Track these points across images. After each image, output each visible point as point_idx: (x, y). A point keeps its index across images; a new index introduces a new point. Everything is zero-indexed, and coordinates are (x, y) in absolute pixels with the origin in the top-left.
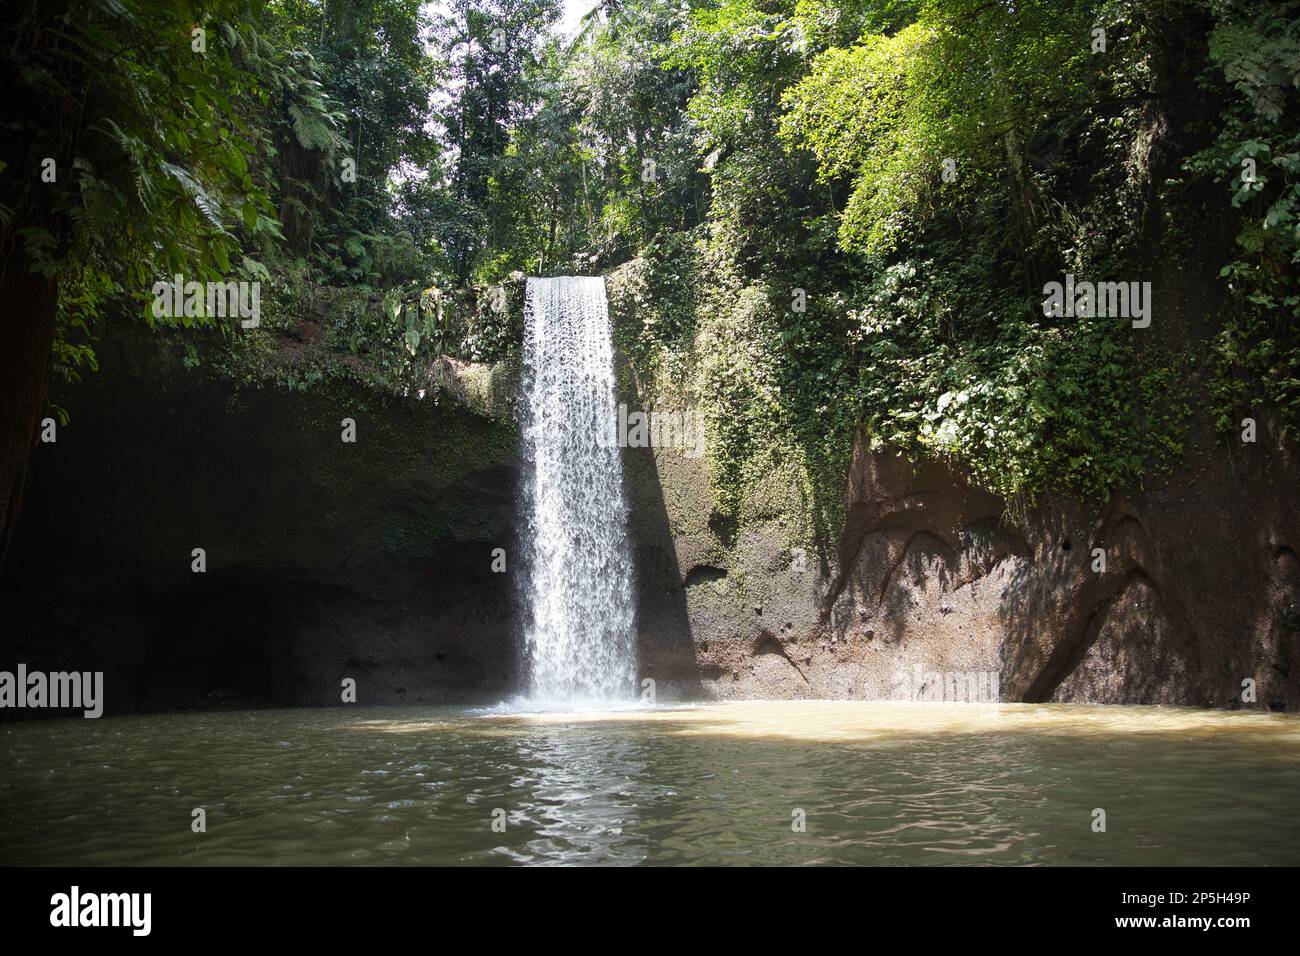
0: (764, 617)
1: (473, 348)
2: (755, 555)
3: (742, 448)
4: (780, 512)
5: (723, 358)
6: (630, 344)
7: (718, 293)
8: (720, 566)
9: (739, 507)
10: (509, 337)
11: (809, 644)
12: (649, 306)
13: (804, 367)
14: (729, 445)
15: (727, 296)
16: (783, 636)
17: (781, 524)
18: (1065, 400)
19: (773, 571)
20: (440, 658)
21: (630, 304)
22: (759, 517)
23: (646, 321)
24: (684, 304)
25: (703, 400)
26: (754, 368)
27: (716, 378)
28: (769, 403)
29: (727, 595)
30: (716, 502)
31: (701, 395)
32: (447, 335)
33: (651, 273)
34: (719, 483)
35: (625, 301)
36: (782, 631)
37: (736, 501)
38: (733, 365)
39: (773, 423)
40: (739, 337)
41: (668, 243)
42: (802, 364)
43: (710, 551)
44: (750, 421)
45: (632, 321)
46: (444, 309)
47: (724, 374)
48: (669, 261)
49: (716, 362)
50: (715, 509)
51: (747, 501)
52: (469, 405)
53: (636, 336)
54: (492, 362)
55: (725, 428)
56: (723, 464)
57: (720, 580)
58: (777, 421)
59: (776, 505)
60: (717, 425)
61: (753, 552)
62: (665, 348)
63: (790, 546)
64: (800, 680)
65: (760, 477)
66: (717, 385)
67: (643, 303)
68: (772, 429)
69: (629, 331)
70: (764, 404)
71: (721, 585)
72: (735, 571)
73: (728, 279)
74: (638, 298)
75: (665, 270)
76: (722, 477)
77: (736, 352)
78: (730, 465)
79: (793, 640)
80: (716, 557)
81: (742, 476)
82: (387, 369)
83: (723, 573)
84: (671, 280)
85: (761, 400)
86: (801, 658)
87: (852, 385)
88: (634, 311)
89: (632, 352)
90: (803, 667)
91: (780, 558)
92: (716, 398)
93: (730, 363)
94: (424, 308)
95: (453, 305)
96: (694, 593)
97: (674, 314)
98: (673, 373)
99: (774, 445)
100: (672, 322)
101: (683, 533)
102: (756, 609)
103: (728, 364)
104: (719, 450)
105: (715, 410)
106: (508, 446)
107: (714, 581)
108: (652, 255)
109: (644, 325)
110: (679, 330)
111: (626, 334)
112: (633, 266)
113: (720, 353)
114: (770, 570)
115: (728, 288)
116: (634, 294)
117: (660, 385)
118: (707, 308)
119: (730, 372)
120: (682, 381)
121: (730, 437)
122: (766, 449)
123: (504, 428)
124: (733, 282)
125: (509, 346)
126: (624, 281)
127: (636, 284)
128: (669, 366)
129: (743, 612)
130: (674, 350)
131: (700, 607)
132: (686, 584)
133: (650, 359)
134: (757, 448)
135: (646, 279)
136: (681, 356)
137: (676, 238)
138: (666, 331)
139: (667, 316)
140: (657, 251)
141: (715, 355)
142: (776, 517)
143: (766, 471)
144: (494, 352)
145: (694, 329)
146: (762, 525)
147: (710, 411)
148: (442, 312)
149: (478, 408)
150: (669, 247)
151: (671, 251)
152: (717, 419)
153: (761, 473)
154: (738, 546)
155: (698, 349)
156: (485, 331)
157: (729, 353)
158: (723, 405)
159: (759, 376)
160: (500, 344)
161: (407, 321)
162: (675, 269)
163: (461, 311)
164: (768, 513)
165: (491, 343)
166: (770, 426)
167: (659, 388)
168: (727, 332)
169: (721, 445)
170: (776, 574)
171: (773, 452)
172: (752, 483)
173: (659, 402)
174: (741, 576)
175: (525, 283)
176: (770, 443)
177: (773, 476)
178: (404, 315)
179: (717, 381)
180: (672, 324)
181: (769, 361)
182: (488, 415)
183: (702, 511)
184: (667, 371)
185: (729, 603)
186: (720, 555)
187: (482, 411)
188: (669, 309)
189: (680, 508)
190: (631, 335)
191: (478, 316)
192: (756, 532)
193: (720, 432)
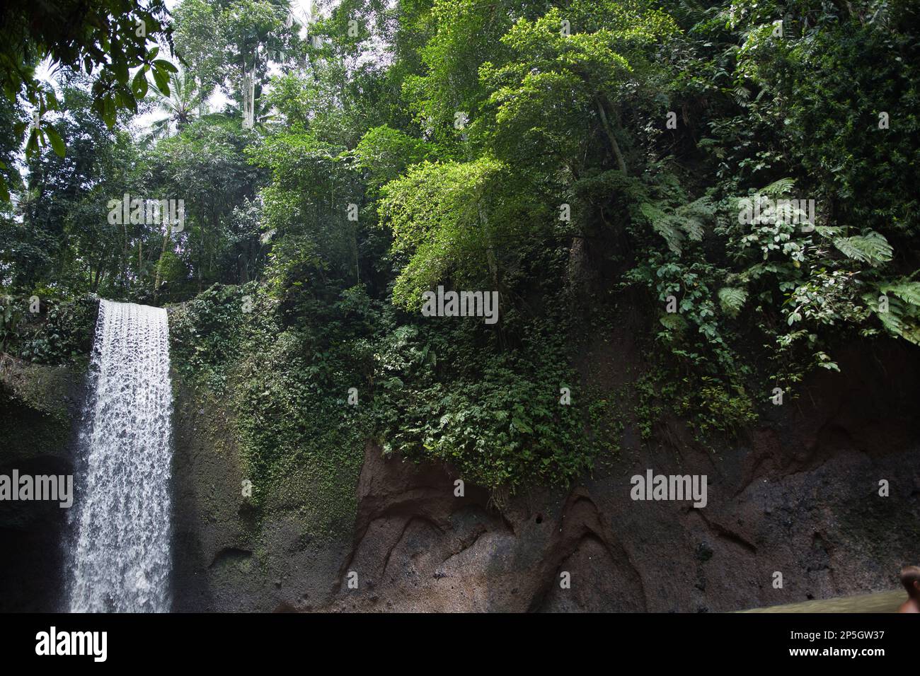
0: (283, 590)
1: (36, 351)
2: (277, 539)
3: (271, 452)
4: (301, 503)
5: (261, 383)
6: (182, 364)
7: (261, 334)
8: (246, 548)
9: (265, 500)
10: (74, 346)
12: (200, 337)
13: (327, 394)
14: (261, 450)
15: (267, 337)
16: (300, 606)
17: (301, 513)
18: (538, 420)
19: (292, 551)
21: (186, 334)
22: (282, 508)
23: (198, 348)
24: (230, 339)
25: (240, 413)
26: (285, 392)
27: (254, 396)
28: (297, 419)
29: (251, 573)
31: (239, 409)
32: (10, 335)
33: (207, 312)
35: (182, 330)
36: (299, 601)
37: (263, 495)
38: (268, 388)
39: (299, 434)
40: (275, 367)
41: (224, 292)
42: (325, 391)
43: (238, 536)
44: (279, 432)
45: (186, 346)
47: (261, 395)
48: (222, 305)
49: (255, 385)
50: (246, 500)
51: (272, 494)
52: (25, 399)
53: (187, 359)
54: (54, 364)
55: (258, 436)
56: (255, 465)
57: (244, 561)
58: (302, 433)
59: (297, 498)
60: (252, 433)
61: (275, 536)
62: (211, 370)
63: (308, 531)
65: (285, 476)
66: (255, 402)
67: (196, 334)
68: (298, 439)
69: (183, 354)
70: (293, 419)
71: (246, 565)
72: (260, 552)
73: (269, 324)
74: (193, 330)
75: (217, 311)
76: (253, 475)
77: (272, 378)
78: (260, 466)
80: (243, 541)
81: (270, 474)
83: (248, 554)
84: (222, 319)
85: (290, 416)
87: (366, 408)
88: (188, 339)
89: (184, 371)
91: (300, 541)
92: (252, 413)
93: (267, 386)
96: (221, 572)
97: (221, 346)
98: (216, 391)
99: (299, 451)
100: (219, 351)
101: (215, 520)
102: (277, 584)
103: (264, 387)
104: (252, 453)
105: (251, 422)
106: (59, 438)
107: (240, 561)
108: (208, 298)
109: (196, 351)
110: (224, 358)
111: (179, 356)
112: (192, 305)
113: (259, 379)
114: (290, 551)
115: (268, 331)
116: (189, 327)
117: (204, 399)
118: (249, 344)
119: (267, 393)
120: (224, 397)
121: (261, 444)
122: (292, 454)
123: (58, 423)
124: (274, 327)
125: (74, 353)
126: (184, 314)
127: (193, 319)
128: (212, 385)
129: (264, 587)
130: (217, 373)
131: (224, 585)
132: (213, 565)
133: (197, 378)
134: (284, 453)
135: (202, 316)
136: (224, 378)
137: (229, 289)
138: (215, 358)
139: (215, 346)
140: (214, 296)
141: (254, 380)
142: (297, 507)
143: (291, 471)
144: (56, 356)
145: (236, 359)
146: (285, 515)
147: (246, 423)
148: (10, 316)
149: (34, 402)
150: (223, 295)
151: (225, 298)
152: (252, 429)
153: (287, 472)
154: (263, 533)
155: (239, 374)
156: (51, 338)
157: (265, 379)
158: (259, 418)
159: (290, 398)
160: (65, 350)
162: (226, 312)
163: (27, 318)
164: (290, 505)
165: (54, 349)
166: (297, 437)
167: (203, 402)
168: (266, 363)
169: (255, 450)
170: (294, 555)
171: (298, 457)
172: (278, 481)
173: (202, 412)
174: (264, 557)
175: (97, 303)
176: (295, 449)
177: (296, 475)
179: (255, 400)
180: (219, 353)
181: (299, 387)
182: (44, 409)
183: (233, 502)
184: (210, 389)
185: (252, 580)
186: (246, 539)
187: (37, 405)
188: (217, 341)
189: (213, 499)
190: (183, 357)
191: (46, 324)
192: (279, 520)
193: (254, 439)
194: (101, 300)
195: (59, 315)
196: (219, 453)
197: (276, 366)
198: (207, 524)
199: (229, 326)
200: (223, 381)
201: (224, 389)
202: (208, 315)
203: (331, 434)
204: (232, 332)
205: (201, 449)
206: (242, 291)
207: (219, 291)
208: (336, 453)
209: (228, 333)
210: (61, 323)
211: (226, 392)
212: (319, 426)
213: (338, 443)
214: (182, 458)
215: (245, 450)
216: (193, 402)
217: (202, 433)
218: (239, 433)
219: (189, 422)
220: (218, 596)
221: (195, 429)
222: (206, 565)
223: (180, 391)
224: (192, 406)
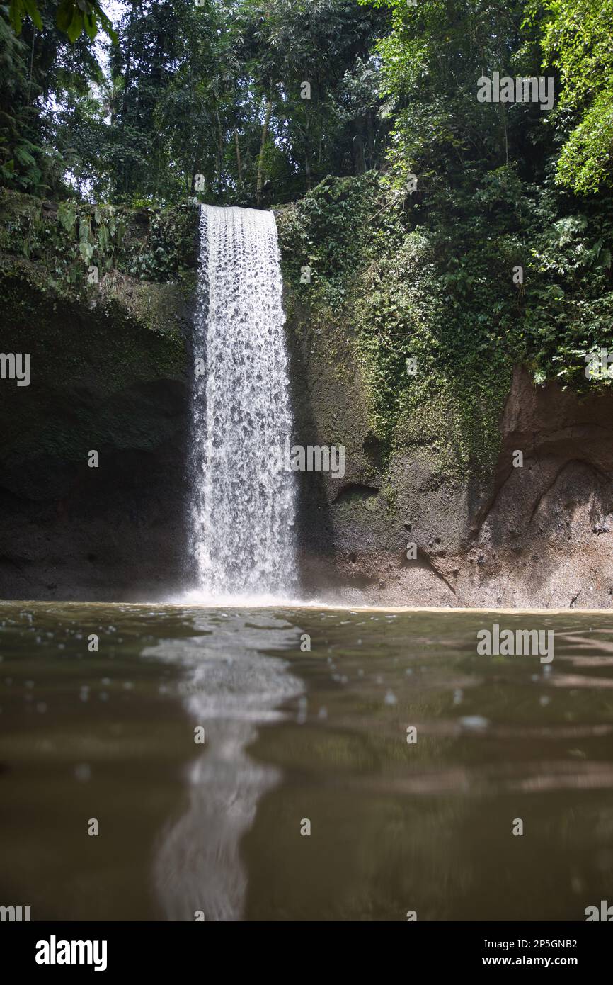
0: (412, 533)
1: (143, 267)
2: (407, 476)
3: (399, 379)
4: (434, 438)
5: (385, 297)
7: (383, 236)
8: (372, 485)
9: (393, 433)
10: (179, 260)
11: (458, 558)
12: (313, 244)
13: (465, 309)
14: (387, 376)
15: (391, 240)
16: (431, 550)
17: (434, 449)
19: (424, 491)
20: (91, 558)
21: (295, 237)
22: (412, 442)
23: (311, 257)
24: (347, 245)
25: (363, 333)
26: (415, 306)
27: (378, 313)
28: (430, 339)
29: (377, 511)
30: (372, 426)
31: (360, 328)
32: (118, 251)
33: (319, 212)
34: (375, 409)
35: (292, 237)
36: (431, 546)
37: (391, 427)
38: (394, 303)
39: (432, 357)
40: (402, 278)
41: (337, 186)
42: (463, 305)
43: (363, 471)
45: (297, 256)
46: (117, 226)
47: (385, 311)
48: (337, 202)
49: (379, 299)
50: (371, 432)
51: (401, 427)
52: (139, 319)
53: (300, 270)
54: (162, 281)
55: (384, 359)
56: (381, 393)
57: (370, 498)
58: (435, 356)
59: (430, 432)
60: (377, 356)
61: (404, 473)
62: (328, 283)
63: (442, 469)
64: (446, 590)
65: (415, 407)
66: (379, 319)
67: (308, 241)
68: (430, 363)
69: (295, 265)
70: (424, 340)
71: (372, 503)
72: (387, 490)
73: (393, 224)
74: (304, 236)
75: (331, 211)
76: (379, 404)
77: (398, 291)
78: (387, 394)
79: (442, 554)
80: (368, 477)
81: (398, 404)
82: (59, 276)
83: (374, 492)
84: (337, 220)
85: (421, 336)
86: (449, 570)
88: (299, 247)
89: (296, 285)
90: (450, 579)
91: (432, 480)
92: (376, 332)
93: (392, 300)
94: (98, 221)
95: (124, 224)
96: (345, 508)
97: (338, 253)
98: (334, 307)
99: (430, 378)
100: (335, 260)
102: (406, 525)
103: (390, 301)
104: (377, 379)
105: (376, 343)
106: (175, 361)
107: (365, 498)
108: (320, 196)
109: (308, 260)
110: (341, 268)
111: (290, 267)
112: (301, 205)
113: (382, 291)
114: (421, 490)
115: (393, 232)
116: (300, 232)
117: (320, 317)
118: (370, 250)
119: (393, 307)
120: (343, 314)
121: (388, 368)
122: (423, 381)
123: (172, 344)
124: (399, 227)
125: (180, 268)
126: (294, 217)
127: (303, 222)
128: (330, 301)
129: (392, 527)
130: (335, 286)
131: (350, 522)
132: (337, 500)
133: (312, 293)
135: (314, 217)
136: (343, 292)
137: (344, 182)
138: (329, 268)
139: (330, 254)
140: (327, 192)
141: (378, 293)
142: (430, 442)
143: (422, 401)
144: (163, 272)
145: (355, 268)
146: (415, 450)
147: (370, 344)
148: (114, 229)
149: (148, 323)
150: (337, 190)
151: (339, 193)
152: (376, 351)
153: (417, 401)
154: (390, 469)
155: (359, 286)
156: (156, 252)
157: (391, 291)
158: (384, 338)
159: (420, 315)
160: (171, 265)
161: (81, 232)
162: (342, 211)
163: (131, 230)
164: (421, 439)
165: (160, 264)
166: (429, 360)
167: (319, 320)
168: (390, 272)
169: (380, 375)
170: (426, 495)
171: (430, 384)
172: (407, 411)
173: (319, 333)
174: (392, 495)
175: (198, 209)
176: (427, 375)
177: (428, 405)
178: (77, 226)
179: (379, 317)
180: (335, 263)
181: (431, 301)
182: (158, 330)
183: (357, 434)
184: (328, 305)
185: (379, 519)
186: (372, 475)
187: (151, 326)
188: (332, 248)
189: (335, 430)
190: (295, 269)
191: (150, 236)
192: (408, 456)
193: (379, 363)
194: (202, 205)
195: (161, 225)
196: (340, 378)
197: (403, 275)
199: (345, 229)
200: (342, 295)
201: (343, 304)
202: (320, 216)
203: (469, 358)
204: (349, 236)
205: (320, 375)
206: (359, 184)
207: (332, 186)
208: (477, 381)
209: (345, 237)
210: (164, 235)
211: (345, 309)
212: (456, 347)
213: (478, 369)
214: (300, 384)
215: (369, 376)
216: (309, 321)
217: (320, 356)
218: (362, 356)
219: (305, 343)
220: (343, 533)
221: (312, 352)
222: (330, 500)
223: (294, 308)
224: (308, 326)
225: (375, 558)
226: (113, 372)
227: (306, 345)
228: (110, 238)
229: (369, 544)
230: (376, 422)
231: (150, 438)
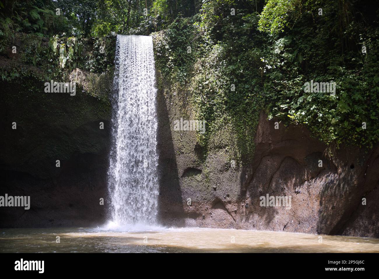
0: (217, 192)
1: (91, 66)
2: (214, 164)
3: (210, 116)
4: (226, 145)
5: (204, 76)
6: (163, 68)
7: (203, 47)
8: (199, 168)
9: (208, 143)
10: (108, 62)
11: (236, 204)
12: (172, 51)
14: (205, 115)
15: (207, 48)
16: (225, 200)
17: (226, 151)
18: (355, 102)
19: (222, 171)
20: (71, 205)
21: (163, 49)
22: (217, 147)
23: (170, 58)
25: (194, 94)
26: (217, 81)
27: (200, 85)
28: (223, 97)
29: (201, 181)
30: (198, 140)
31: (193, 92)
32: (79, 59)
33: (173, 36)
35: (161, 48)
36: (225, 198)
37: (207, 140)
38: (208, 79)
39: (225, 106)
40: (211, 67)
41: (182, 22)
42: (239, 80)
43: (195, 162)
44: (215, 105)
45: (164, 57)
46: (78, 47)
47: (205, 83)
48: (182, 30)
49: (201, 78)
50: (197, 143)
51: (212, 140)
52: (89, 92)
53: (166, 64)
54: (100, 72)
55: (203, 107)
57: (198, 175)
58: (226, 105)
59: (224, 142)
60: (200, 106)
61: (213, 162)
62: (178, 70)
63: (230, 160)
64: (232, 220)
65: (218, 130)
66: (201, 88)
67: (169, 49)
68: (224, 108)
69: (163, 62)
70: (221, 97)
71: (199, 177)
72: (206, 171)
73: (208, 40)
74: (167, 47)
75: (180, 35)
77: (210, 73)
79: (230, 202)
80: (197, 164)
81: (210, 128)
82: (50, 73)
83: (200, 172)
84: (182, 39)
85: (220, 95)
86: (233, 210)
87: (260, 91)
88: (165, 53)
89: (164, 71)
90: (233, 214)
91: (225, 166)
93: (207, 78)
94: (68, 46)
95: (82, 45)
97: (183, 55)
98: (181, 81)
99: (225, 116)
100: (182, 58)
101: (183, 153)
102: (214, 188)
103: (206, 79)
104: (200, 117)
105: (199, 99)
106: (106, 111)
107: (196, 175)
108: (174, 27)
109: (169, 59)
110: (185, 62)
111: (161, 63)
112: (165, 32)
113: (203, 74)
114: (221, 171)
115: (208, 44)
116: (165, 45)
117: (175, 87)
118: (198, 53)
119: (207, 82)
120: (185, 85)
121: (205, 112)
122: (221, 117)
123: (105, 103)
124: (210, 42)
125: (108, 66)
126: (161, 38)
127: (166, 40)
128: (179, 78)
129: (208, 189)
130: (182, 71)
131: (189, 186)
132: (184, 175)
133: (171, 75)
134: (217, 117)
135: (171, 38)
136: (185, 74)
137: (185, 20)
138: (180, 62)
139: (180, 56)
140: (176, 26)
141: (200, 75)
142: (224, 147)
143: (221, 127)
144: (101, 68)
145: (191, 62)
146: (218, 151)
147: (197, 100)
148: (77, 48)
149: (92, 93)
150: (182, 24)
151: (183, 26)
152: (200, 103)
153: (219, 127)
154: (207, 160)
155: (193, 71)
156: (97, 58)
157: (207, 74)
158: (203, 97)
159: (220, 85)
160: (104, 65)
161: (61, 51)
162: (184, 34)
163: (86, 48)
164: (221, 146)
165: (99, 64)
166: (224, 107)
167: (175, 88)
168: (206, 64)
169: (202, 115)
170: (223, 173)
171: (224, 119)
172: (214, 132)
173: (175, 94)
174: (208, 173)
175: (116, 37)
176: (223, 115)
177: (223, 129)
178: (58, 48)
179: (201, 86)
180: (182, 60)
181: (224, 78)
182: (97, 97)
183: (192, 144)
184: (178, 81)
185: (202, 185)
186: (199, 163)
187: (94, 95)
188: (181, 53)
189: (182, 142)
190: (163, 63)
191: (94, 51)
192: (215, 154)
193: (201, 109)
194: (118, 35)
195: (99, 46)
196: (184, 116)
197: (213, 66)
198: (179, 154)
199: (186, 43)
200: (185, 76)
201: (185, 80)
202: (173, 38)
203: (241, 107)
205: (175, 115)
206: (192, 20)
207: (179, 22)
208: (245, 117)
209: (186, 47)
210: (100, 50)
211: (186, 82)
212: (235, 101)
213: (245, 111)
214: (166, 120)
215: (197, 115)
216: (170, 89)
217: (175, 106)
218: (194, 105)
219: (168, 100)
220: (186, 192)
221: (172, 104)
222: (180, 175)
223: (163, 83)
224: (169, 91)
225: (200, 204)
226: (78, 117)
227: (169, 101)
228: (75, 53)
229: (197, 197)
230: (200, 138)
231: (96, 148)
